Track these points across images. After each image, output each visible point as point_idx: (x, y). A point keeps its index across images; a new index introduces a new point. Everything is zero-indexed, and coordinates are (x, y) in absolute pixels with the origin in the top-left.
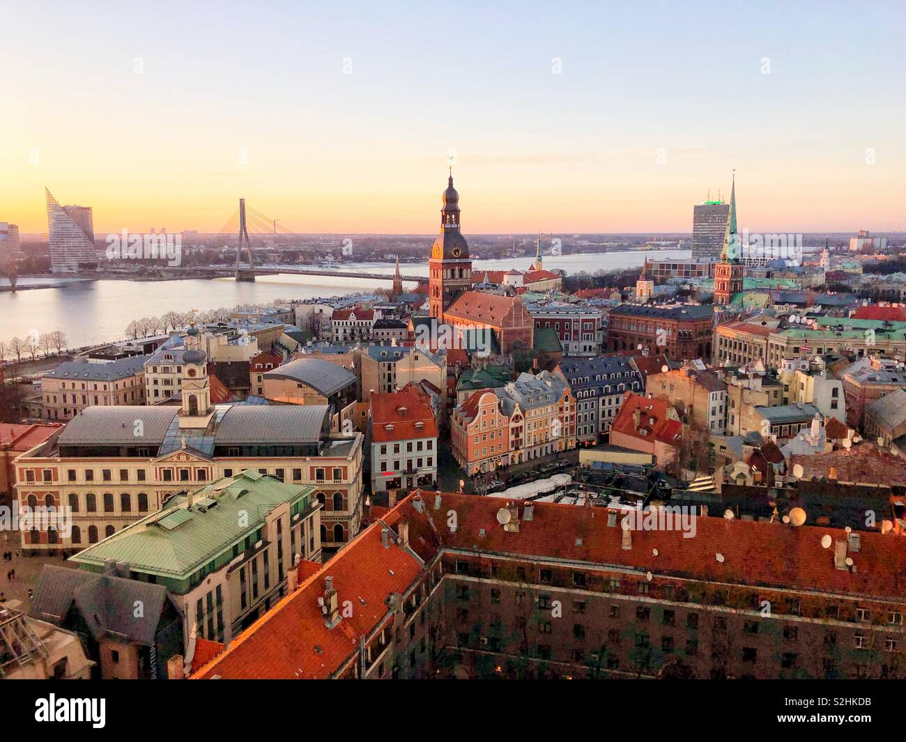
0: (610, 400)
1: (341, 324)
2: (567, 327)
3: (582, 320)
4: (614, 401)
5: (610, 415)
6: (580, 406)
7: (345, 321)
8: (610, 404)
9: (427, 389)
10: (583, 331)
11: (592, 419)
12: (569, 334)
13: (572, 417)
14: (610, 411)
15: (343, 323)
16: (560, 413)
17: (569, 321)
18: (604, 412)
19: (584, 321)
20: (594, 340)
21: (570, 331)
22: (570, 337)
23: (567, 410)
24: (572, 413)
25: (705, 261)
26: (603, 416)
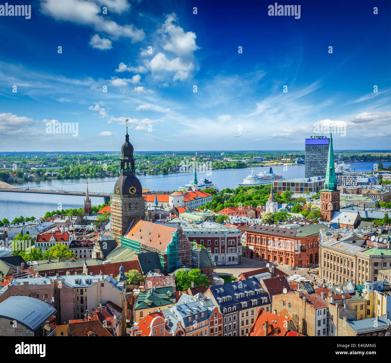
0: (247, 313)
1: (43, 245)
2: (216, 244)
3: (227, 238)
4: (250, 313)
5: (247, 324)
6: (226, 319)
7: (46, 243)
8: (247, 315)
9: (111, 309)
10: (228, 246)
11: (235, 327)
12: (217, 248)
13: (220, 328)
14: (247, 321)
15: (45, 244)
16: (211, 326)
17: (218, 238)
18: (243, 322)
19: (228, 238)
20: (236, 252)
21: (218, 246)
22: (219, 250)
23: (216, 323)
24: (220, 325)
25: (315, 179)
26: (243, 325)
